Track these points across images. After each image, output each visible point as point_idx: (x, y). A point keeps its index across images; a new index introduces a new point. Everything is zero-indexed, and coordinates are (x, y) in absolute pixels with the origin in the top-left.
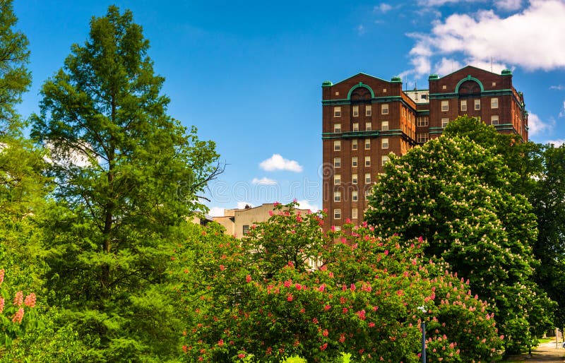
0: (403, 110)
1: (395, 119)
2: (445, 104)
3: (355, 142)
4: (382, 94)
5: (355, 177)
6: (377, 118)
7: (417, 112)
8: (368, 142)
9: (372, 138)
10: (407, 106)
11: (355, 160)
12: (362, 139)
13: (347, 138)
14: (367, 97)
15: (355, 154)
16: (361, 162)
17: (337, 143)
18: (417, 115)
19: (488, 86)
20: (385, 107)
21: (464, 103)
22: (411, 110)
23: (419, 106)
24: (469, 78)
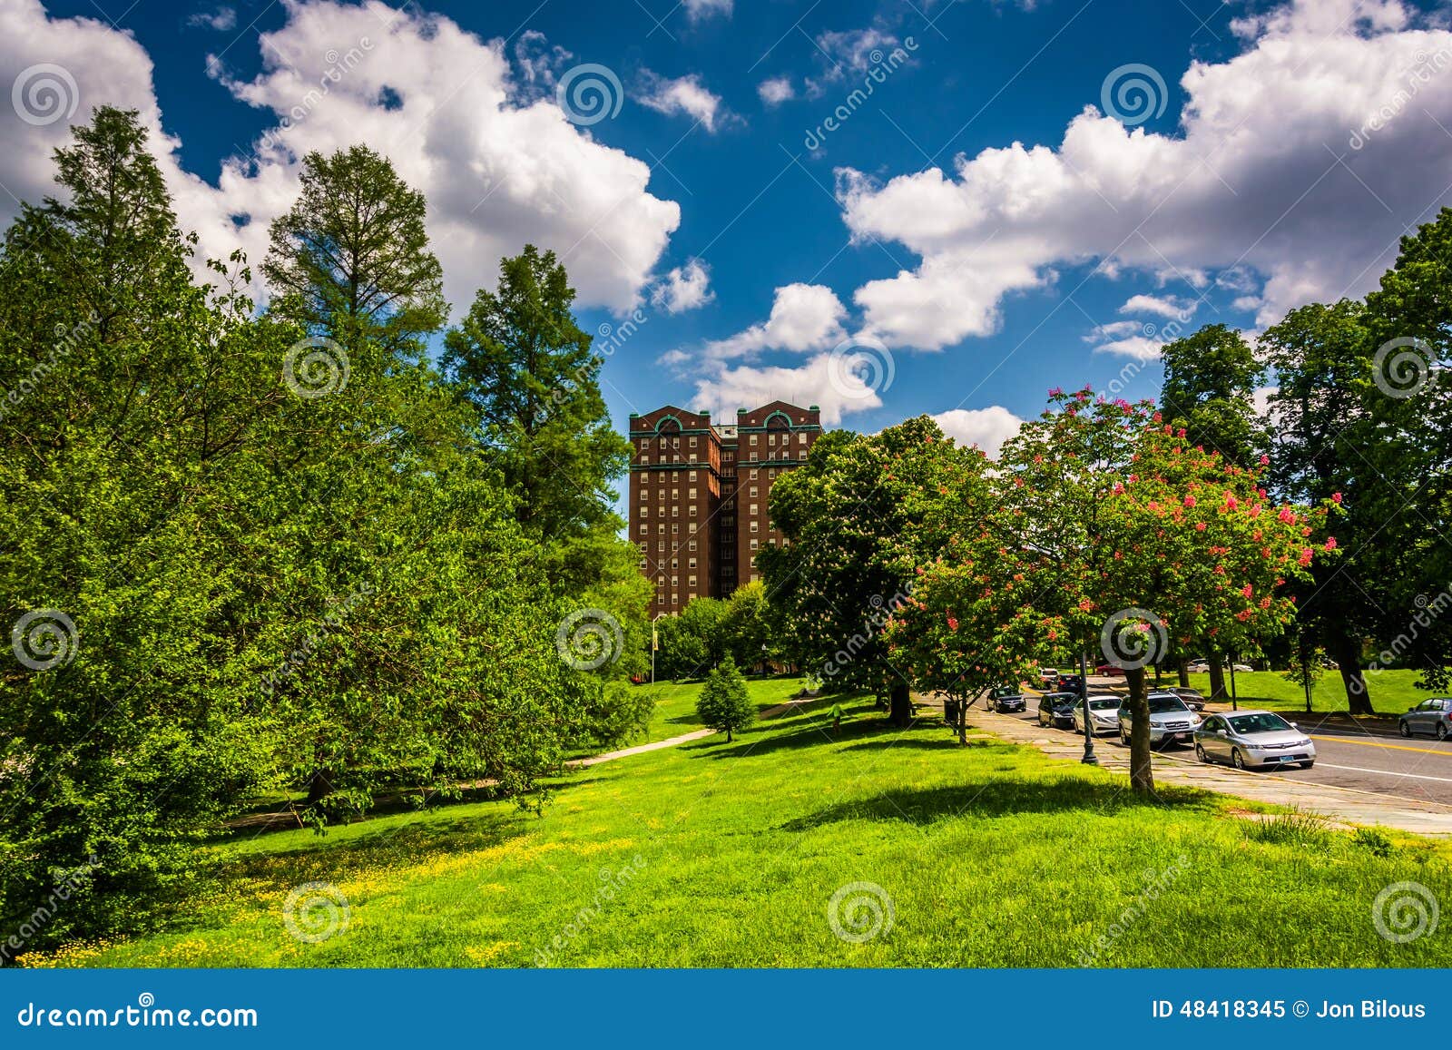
0: (711, 444)
1: (703, 453)
2: (753, 438)
3: (662, 475)
4: (690, 427)
5: (662, 509)
6: (686, 451)
7: (723, 447)
8: (675, 474)
9: (679, 471)
10: (714, 440)
11: (662, 492)
12: (669, 471)
13: (653, 470)
14: (675, 430)
15: (662, 486)
16: (669, 494)
17: (644, 476)
18: (722, 450)
19: (796, 422)
20: (693, 440)
21: (772, 438)
22: (717, 444)
23: (723, 440)
24: (778, 412)
